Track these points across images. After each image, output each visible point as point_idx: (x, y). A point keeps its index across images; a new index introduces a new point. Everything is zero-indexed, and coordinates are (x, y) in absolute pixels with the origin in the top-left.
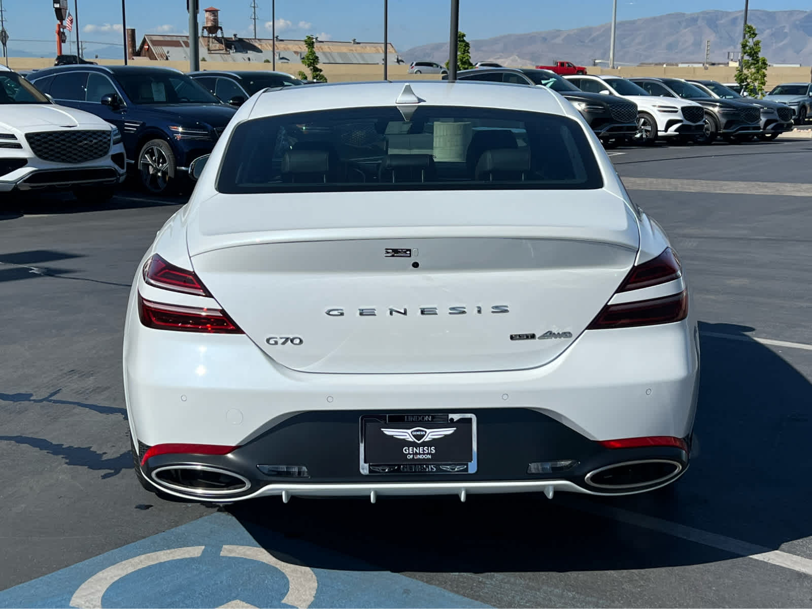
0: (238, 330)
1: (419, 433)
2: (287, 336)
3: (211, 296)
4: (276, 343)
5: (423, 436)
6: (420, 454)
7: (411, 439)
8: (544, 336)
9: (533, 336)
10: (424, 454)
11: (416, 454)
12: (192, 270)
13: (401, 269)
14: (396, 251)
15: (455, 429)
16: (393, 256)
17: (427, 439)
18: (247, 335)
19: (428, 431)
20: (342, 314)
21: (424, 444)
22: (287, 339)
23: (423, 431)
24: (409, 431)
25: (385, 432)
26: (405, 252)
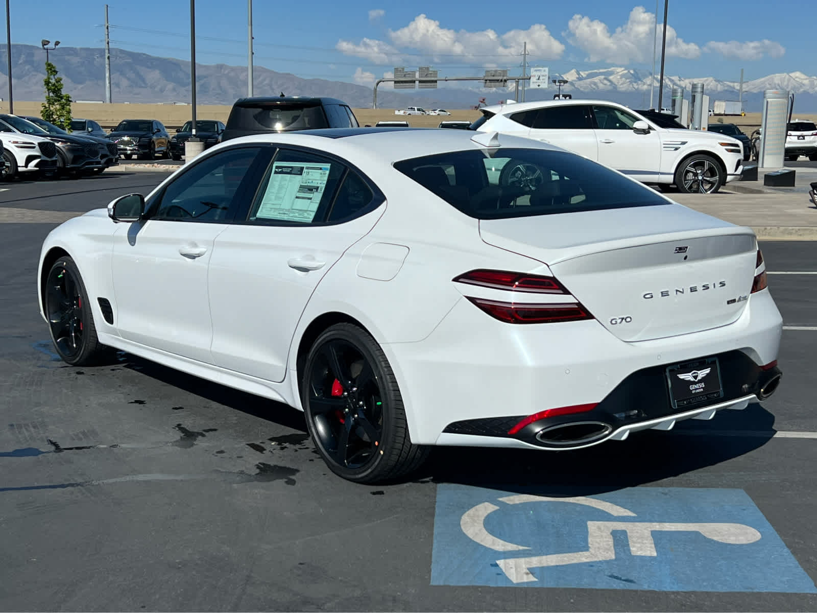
0: (590, 317)
1: (694, 375)
2: (622, 317)
3: (569, 293)
4: (616, 323)
5: (697, 376)
6: (698, 389)
7: (692, 379)
8: (739, 300)
9: (734, 301)
10: (700, 388)
11: (696, 389)
12: (552, 276)
13: (678, 261)
14: (680, 249)
15: (710, 369)
16: (678, 252)
17: (699, 378)
18: (598, 320)
19: (699, 372)
20: (652, 297)
21: (700, 381)
22: (623, 319)
23: (696, 373)
24: (690, 374)
25: (680, 377)
26: (684, 249)
